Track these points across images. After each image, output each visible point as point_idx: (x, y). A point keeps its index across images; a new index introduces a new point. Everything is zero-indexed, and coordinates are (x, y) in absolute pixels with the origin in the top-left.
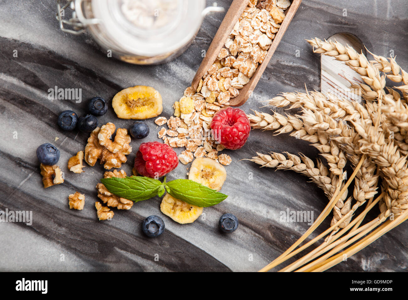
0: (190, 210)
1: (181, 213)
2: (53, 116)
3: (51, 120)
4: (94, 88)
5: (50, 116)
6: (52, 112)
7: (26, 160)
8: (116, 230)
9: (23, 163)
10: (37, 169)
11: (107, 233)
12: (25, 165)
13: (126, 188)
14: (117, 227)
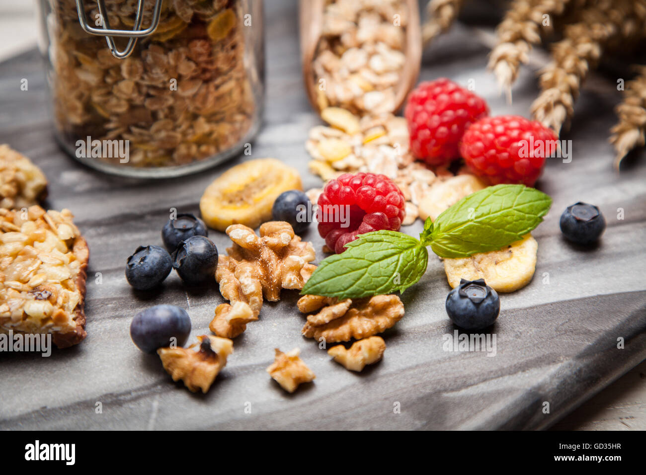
8: (416, 371)
9: (122, 398)
10: (159, 387)
11: (403, 386)
12: (128, 397)
13: (364, 266)
14: (411, 365)
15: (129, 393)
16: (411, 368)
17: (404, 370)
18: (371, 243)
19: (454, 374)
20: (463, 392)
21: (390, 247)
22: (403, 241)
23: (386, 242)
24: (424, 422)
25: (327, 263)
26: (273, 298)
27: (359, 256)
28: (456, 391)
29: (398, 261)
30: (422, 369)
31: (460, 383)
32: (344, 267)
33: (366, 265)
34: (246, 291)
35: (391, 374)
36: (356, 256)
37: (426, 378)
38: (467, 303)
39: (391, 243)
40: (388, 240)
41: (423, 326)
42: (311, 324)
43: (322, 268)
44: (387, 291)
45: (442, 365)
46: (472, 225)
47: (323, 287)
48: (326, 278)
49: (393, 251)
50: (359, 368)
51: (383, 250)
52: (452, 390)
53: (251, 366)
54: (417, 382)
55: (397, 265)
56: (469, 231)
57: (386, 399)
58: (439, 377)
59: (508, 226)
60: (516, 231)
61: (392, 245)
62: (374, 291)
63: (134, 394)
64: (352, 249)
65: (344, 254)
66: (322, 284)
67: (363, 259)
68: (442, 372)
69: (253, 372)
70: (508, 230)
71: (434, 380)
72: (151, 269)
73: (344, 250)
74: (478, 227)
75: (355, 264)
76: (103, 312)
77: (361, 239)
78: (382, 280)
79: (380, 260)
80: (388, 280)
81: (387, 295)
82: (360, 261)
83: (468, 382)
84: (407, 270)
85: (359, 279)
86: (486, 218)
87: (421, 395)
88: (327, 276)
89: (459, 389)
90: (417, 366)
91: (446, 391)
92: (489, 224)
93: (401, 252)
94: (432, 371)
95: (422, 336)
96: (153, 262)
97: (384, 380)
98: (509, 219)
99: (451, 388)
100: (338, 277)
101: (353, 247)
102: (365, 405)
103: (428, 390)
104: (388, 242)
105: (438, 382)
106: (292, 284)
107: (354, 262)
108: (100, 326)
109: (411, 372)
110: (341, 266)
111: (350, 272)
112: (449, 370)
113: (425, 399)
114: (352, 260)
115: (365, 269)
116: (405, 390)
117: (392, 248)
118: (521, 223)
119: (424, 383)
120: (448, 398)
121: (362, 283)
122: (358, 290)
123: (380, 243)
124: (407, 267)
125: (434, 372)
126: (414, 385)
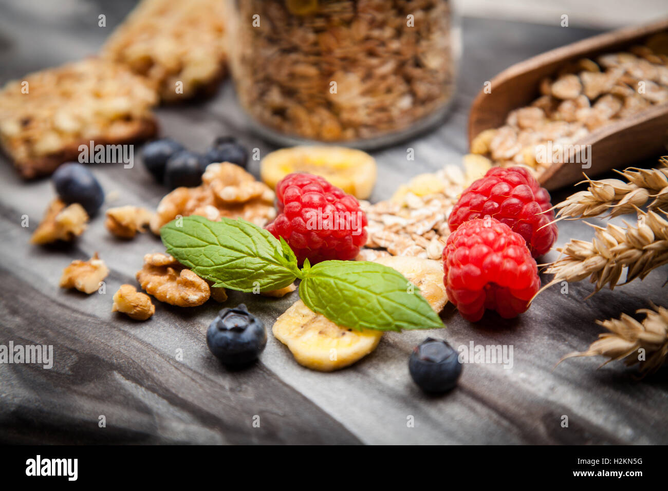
13: (207, 240)
29: (238, 258)
33: (211, 241)
44: (203, 274)
49: (245, 249)
51: (239, 242)
55: (233, 260)
56: (324, 286)
59: (357, 308)
60: (360, 319)
62: (194, 266)
70: (354, 311)
74: (332, 288)
78: (208, 262)
79: (225, 246)
80: (212, 266)
81: (200, 277)
84: (237, 273)
85: (192, 246)
92: (341, 290)
98: (361, 301)
115: (205, 243)
118: (370, 315)
121: (190, 251)
122: (183, 254)
124: (240, 270)
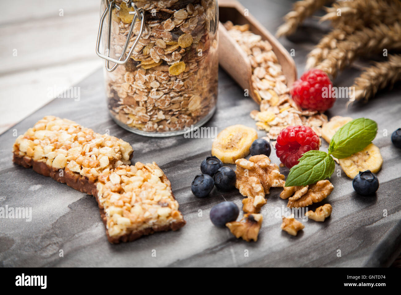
0: (368, 154)
1: (366, 163)
2: (189, 205)
3: (191, 208)
4: (191, 167)
5: (187, 207)
6: (185, 204)
7: (213, 246)
8: (348, 218)
9: (214, 250)
10: (230, 243)
11: (345, 225)
12: (217, 249)
14: (345, 215)
15: (216, 247)
16: (345, 217)
17: (343, 218)
18: (309, 157)
19: (367, 217)
20: (374, 224)
21: (318, 157)
22: (322, 154)
23: (315, 155)
24: (362, 241)
25: (293, 170)
26: (268, 192)
27: (307, 164)
28: (371, 224)
29: (324, 163)
30: (351, 217)
31: (371, 220)
32: (302, 170)
33: (311, 167)
34: (257, 191)
35: (337, 221)
36: (306, 164)
37: (354, 220)
38: (366, 182)
39: (318, 155)
40: (316, 154)
41: (343, 196)
42: (292, 201)
43: (292, 173)
44: (324, 178)
45: (360, 213)
46: (349, 140)
47: (295, 181)
48: (295, 177)
50: (323, 220)
51: (316, 159)
52: (369, 225)
53: (270, 226)
54: (351, 223)
56: (348, 144)
57: (340, 233)
58: (360, 219)
59: (365, 138)
60: (369, 140)
61: (319, 156)
62: (318, 179)
63: (219, 247)
64: (302, 161)
65: (300, 164)
66: (295, 180)
67: (309, 165)
68: (361, 217)
69: (272, 229)
70: (365, 140)
71: (359, 221)
72: (207, 186)
73: (299, 162)
74: (352, 141)
75: (306, 168)
76: (185, 210)
77: (304, 156)
79: (316, 164)
81: (324, 180)
82: (308, 166)
83: (375, 219)
85: (310, 175)
86: (355, 136)
87: (356, 229)
88: (295, 176)
89: (372, 223)
90: (348, 215)
91: (366, 225)
92: (357, 138)
93: (323, 159)
94: (356, 217)
95: (345, 201)
96: (207, 182)
97: (335, 224)
98: (364, 134)
99: (368, 223)
100: (300, 176)
101: (302, 160)
102: (331, 237)
103: (357, 226)
104: (316, 155)
105: (361, 221)
106: (277, 184)
107: (305, 167)
108: (187, 217)
109: (347, 219)
110: (301, 170)
111: (305, 172)
112: (364, 215)
113: (358, 230)
114: (304, 166)
115: (311, 170)
116: (347, 227)
117: (319, 158)
118: (370, 136)
119: (355, 223)
120: (368, 228)
122: (311, 180)
123: (313, 156)
125: (357, 217)
126: (351, 224)
